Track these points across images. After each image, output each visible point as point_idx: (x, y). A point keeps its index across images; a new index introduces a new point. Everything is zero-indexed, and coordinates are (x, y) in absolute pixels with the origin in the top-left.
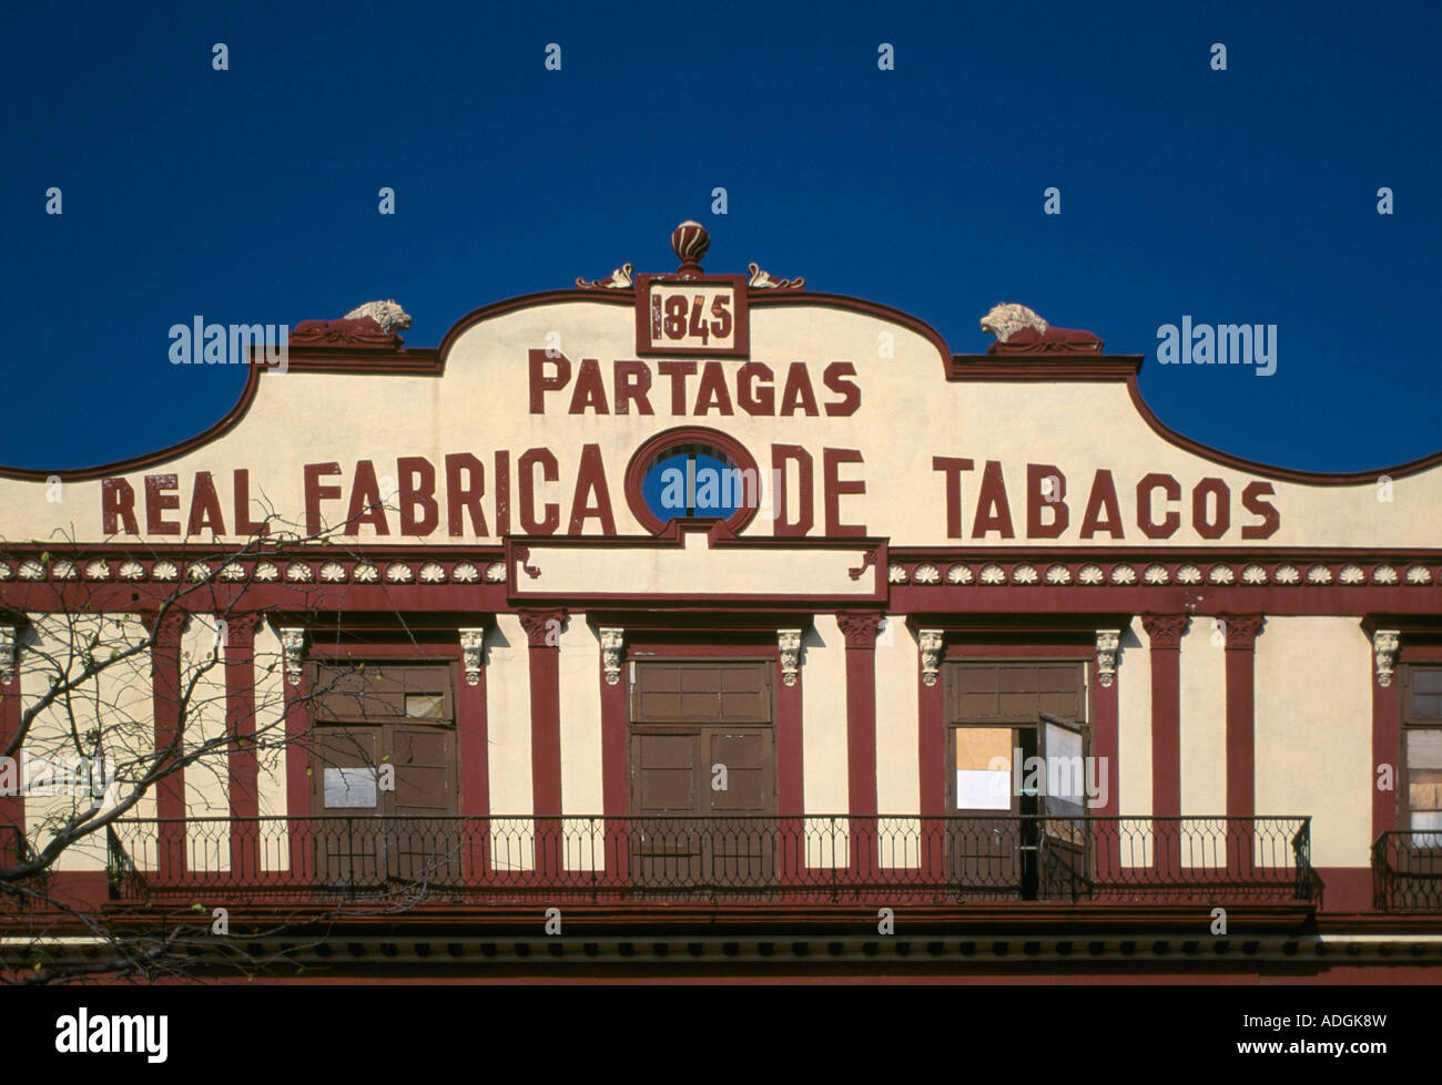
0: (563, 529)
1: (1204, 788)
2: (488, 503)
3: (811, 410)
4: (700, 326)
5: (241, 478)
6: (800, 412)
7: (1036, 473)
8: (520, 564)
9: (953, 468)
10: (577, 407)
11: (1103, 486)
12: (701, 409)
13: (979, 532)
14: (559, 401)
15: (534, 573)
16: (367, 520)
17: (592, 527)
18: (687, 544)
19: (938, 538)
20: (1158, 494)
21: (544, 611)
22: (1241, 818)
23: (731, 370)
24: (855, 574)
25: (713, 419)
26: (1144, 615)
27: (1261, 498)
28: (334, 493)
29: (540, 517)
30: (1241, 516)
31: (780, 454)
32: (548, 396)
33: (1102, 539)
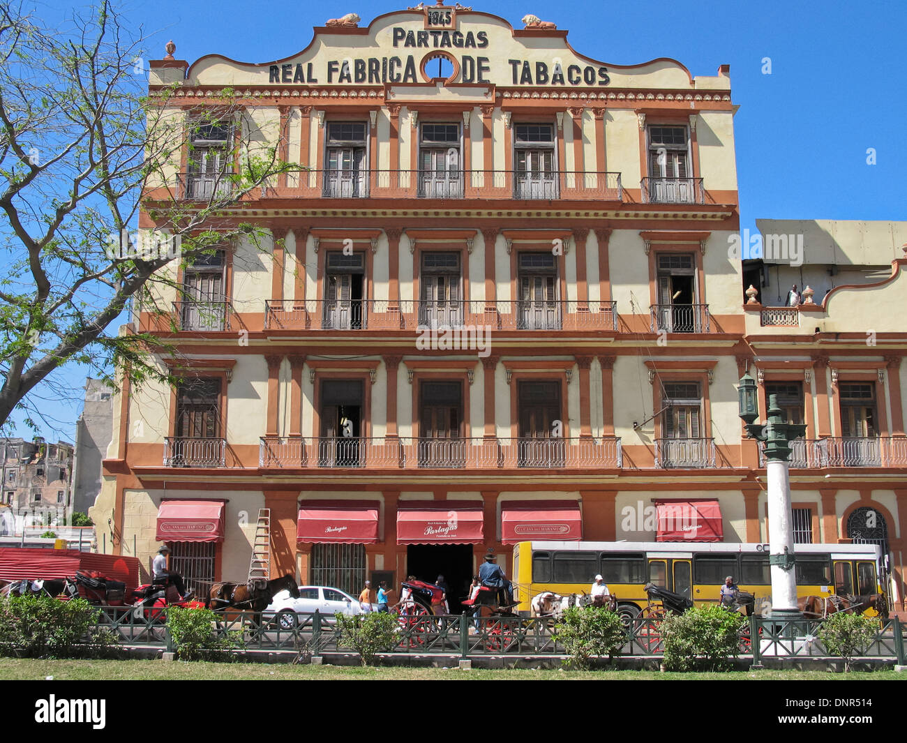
0: (402, 81)
1: (591, 164)
2: (380, 73)
3: (474, 46)
5: (310, 66)
6: (470, 46)
7: (539, 65)
8: (388, 91)
9: (514, 63)
10: (407, 45)
11: (558, 68)
12: (442, 45)
13: (522, 83)
14: (401, 43)
15: (393, 94)
16: (345, 78)
17: (410, 80)
18: (438, 86)
19: (510, 84)
20: (574, 72)
21: (395, 106)
22: (602, 173)
23: (451, 34)
24: (487, 95)
25: (446, 48)
27: (604, 73)
28: (336, 70)
29: (395, 78)
30: (598, 78)
31: (465, 58)
32: (399, 41)
33: (558, 85)
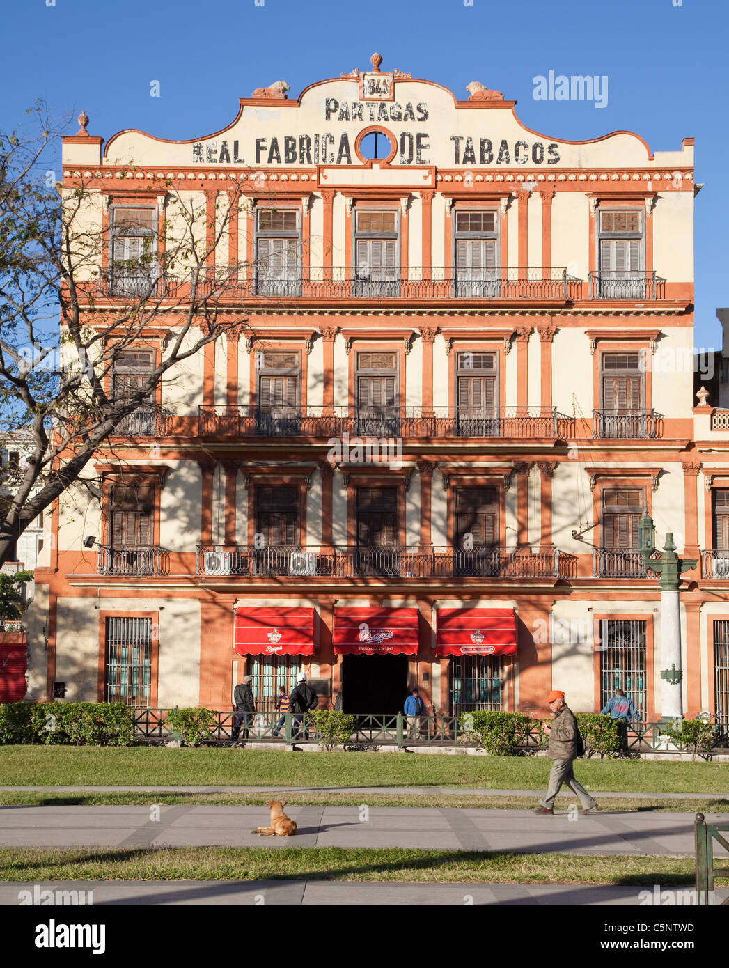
0: (335, 162)
2: (312, 152)
3: (412, 118)
4: (379, 90)
5: (236, 143)
6: (409, 120)
7: (483, 142)
8: (321, 174)
9: (457, 140)
10: (340, 119)
12: (379, 119)
13: (464, 163)
14: (335, 116)
15: (326, 177)
16: (274, 158)
17: (344, 161)
19: (452, 165)
20: (521, 148)
22: (547, 268)
23: (389, 105)
24: (425, 178)
25: (383, 123)
26: (517, 192)
27: (554, 149)
28: (264, 149)
29: (328, 158)
30: (548, 156)
31: (403, 134)
32: (332, 114)
33: (503, 165)
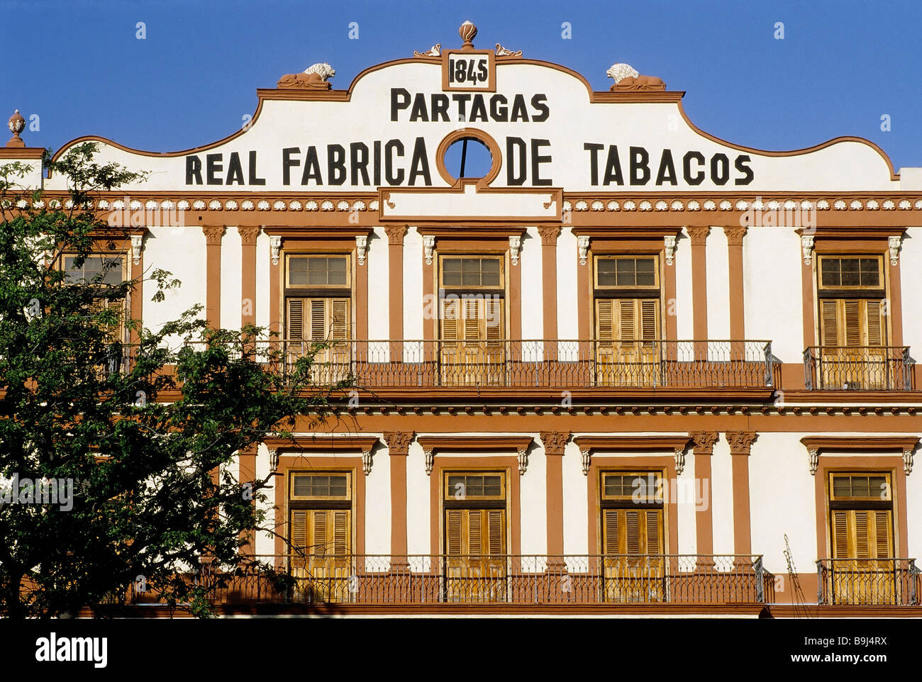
0: (406, 183)
1: (719, 326)
2: (370, 168)
3: (525, 119)
4: (473, 75)
5: (253, 155)
6: (520, 120)
7: (634, 151)
8: (385, 201)
9: (594, 148)
10: (414, 117)
11: (667, 158)
12: (473, 119)
13: (606, 184)
14: (405, 114)
15: (392, 205)
16: (312, 177)
17: (420, 182)
18: (466, 190)
19: (587, 187)
20: (694, 161)
21: (398, 227)
22: (738, 341)
23: (487, 98)
24: (547, 205)
25: (479, 124)
26: (689, 227)
27: (744, 164)
28: (297, 163)
29: (395, 177)
30: (735, 173)
31: (511, 141)
32: (400, 111)
33: (668, 187)
